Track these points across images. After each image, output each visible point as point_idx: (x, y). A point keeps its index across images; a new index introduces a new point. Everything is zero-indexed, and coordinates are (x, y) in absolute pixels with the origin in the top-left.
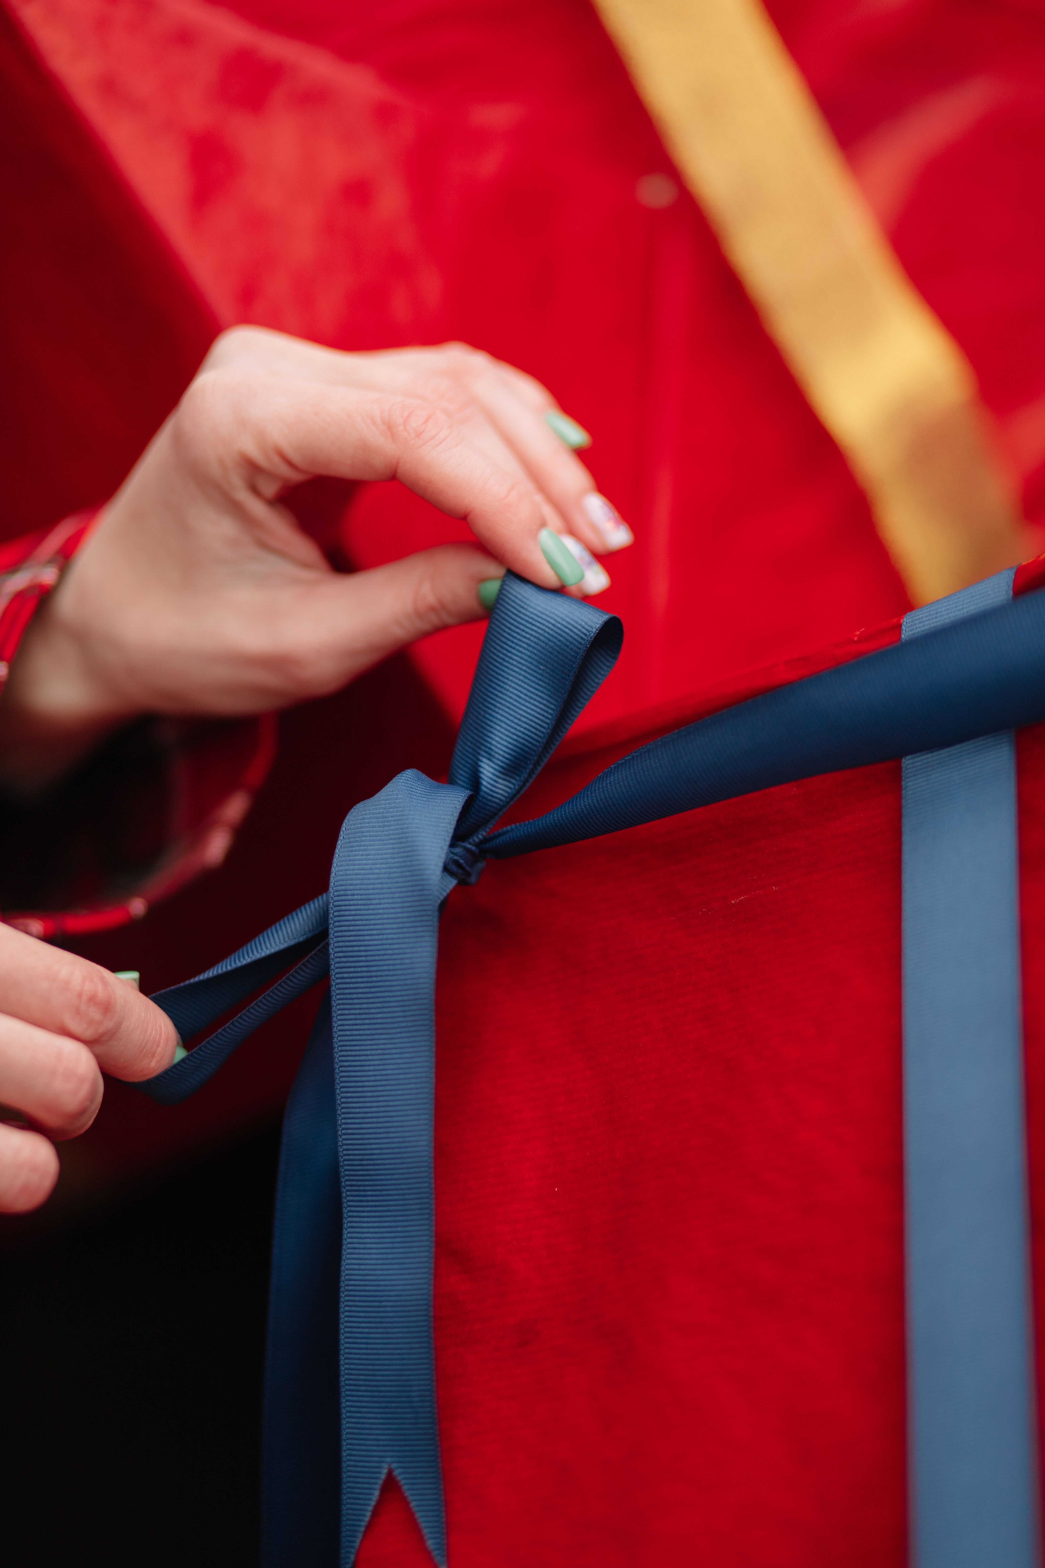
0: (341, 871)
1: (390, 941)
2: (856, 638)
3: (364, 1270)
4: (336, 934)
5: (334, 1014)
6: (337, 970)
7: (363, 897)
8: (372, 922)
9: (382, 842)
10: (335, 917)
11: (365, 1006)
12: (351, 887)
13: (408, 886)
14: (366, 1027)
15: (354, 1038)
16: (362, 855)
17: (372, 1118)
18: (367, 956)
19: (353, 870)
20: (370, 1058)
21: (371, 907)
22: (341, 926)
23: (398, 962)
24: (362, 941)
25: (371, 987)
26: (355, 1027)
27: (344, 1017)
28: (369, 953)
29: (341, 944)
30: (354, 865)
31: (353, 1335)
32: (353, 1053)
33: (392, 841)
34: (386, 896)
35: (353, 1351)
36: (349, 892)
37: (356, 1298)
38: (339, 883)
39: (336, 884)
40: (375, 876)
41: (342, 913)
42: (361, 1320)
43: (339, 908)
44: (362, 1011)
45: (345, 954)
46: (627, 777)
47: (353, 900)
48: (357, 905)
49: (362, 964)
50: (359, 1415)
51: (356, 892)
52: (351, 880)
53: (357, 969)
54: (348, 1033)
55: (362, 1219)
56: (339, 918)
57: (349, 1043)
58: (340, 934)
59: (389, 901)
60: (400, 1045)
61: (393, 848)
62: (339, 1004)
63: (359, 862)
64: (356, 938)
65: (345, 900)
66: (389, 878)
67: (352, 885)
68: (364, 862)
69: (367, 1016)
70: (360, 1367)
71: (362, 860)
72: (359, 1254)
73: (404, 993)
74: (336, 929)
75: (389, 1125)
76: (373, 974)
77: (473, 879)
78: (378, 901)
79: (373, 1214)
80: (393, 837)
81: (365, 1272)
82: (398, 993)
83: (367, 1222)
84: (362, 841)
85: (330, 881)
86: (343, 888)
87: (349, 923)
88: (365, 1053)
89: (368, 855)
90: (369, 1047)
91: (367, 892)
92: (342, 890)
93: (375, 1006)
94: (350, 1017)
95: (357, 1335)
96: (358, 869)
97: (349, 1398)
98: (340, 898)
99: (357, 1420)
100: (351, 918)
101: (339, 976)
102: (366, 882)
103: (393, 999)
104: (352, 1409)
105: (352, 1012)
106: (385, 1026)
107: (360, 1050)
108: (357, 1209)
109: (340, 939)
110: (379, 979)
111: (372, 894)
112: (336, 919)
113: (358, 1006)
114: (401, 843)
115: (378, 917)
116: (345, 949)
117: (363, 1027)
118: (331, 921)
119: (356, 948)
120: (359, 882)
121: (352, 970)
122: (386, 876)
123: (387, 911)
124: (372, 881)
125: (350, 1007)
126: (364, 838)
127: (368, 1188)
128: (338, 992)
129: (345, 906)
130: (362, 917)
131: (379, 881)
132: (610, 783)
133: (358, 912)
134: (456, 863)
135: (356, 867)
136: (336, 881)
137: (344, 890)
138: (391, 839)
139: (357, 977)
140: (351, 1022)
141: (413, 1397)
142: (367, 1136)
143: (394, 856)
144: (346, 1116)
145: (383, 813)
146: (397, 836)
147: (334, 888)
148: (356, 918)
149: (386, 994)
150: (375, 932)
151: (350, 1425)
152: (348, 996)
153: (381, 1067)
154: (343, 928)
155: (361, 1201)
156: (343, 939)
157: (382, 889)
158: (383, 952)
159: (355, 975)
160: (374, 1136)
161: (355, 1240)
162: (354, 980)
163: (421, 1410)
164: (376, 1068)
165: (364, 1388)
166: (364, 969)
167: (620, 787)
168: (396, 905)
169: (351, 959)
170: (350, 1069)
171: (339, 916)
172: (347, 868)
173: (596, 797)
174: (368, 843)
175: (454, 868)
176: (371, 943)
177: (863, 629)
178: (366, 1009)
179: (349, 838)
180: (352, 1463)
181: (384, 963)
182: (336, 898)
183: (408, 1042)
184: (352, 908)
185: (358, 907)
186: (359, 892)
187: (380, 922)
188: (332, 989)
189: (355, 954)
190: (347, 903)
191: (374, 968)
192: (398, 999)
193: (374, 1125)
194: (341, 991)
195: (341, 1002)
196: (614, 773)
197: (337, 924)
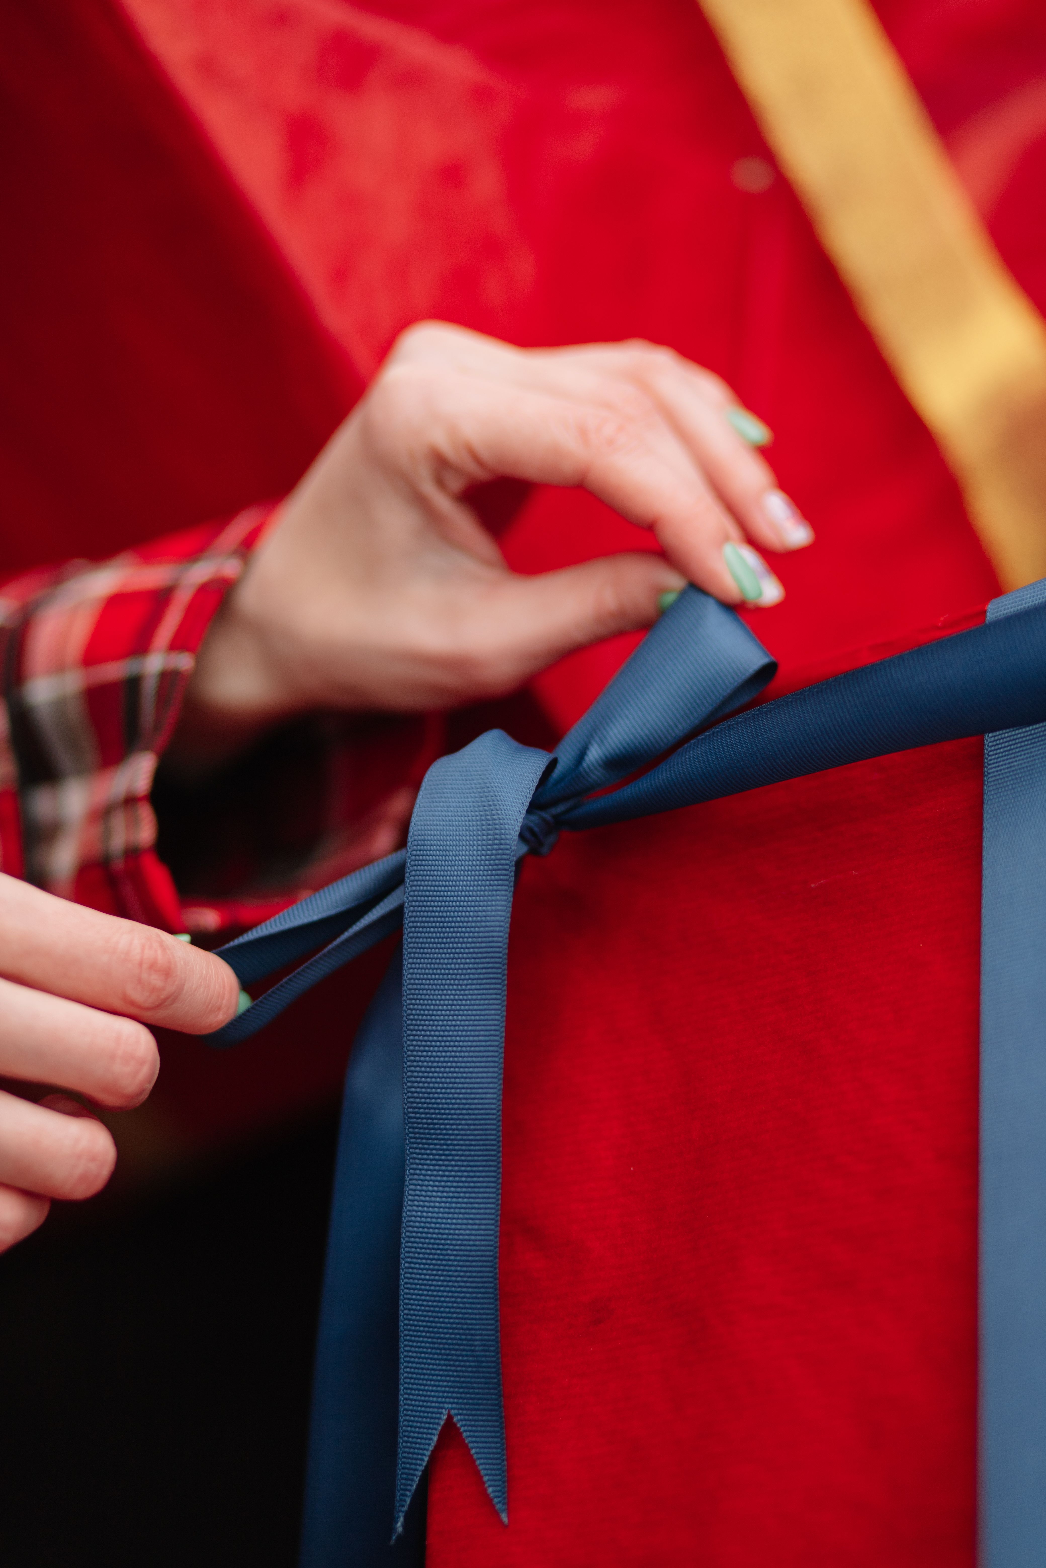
0: (421, 821)
1: (465, 893)
2: (940, 624)
3: (427, 1217)
4: (412, 883)
5: (405, 962)
6: (411, 919)
7: (441, 848)
8: (448, 873)
9: (463, 795)
10: (412, 866)
11: (436, 956)
12: (430, 838)
13: (486, 840)
14: (437, 977)
15: (424, 987)
16: (443, 807)
17: (439, 1067)
18: (441, 907)
19: (433, 821)
20: (439, 1007)
21: (448, 858)
22: (417, 875)
23: (472, 914)
24: (437, 891)
25: (443, 938)
26: (425, 976)
27: (415, 966)
28: (443, 904)
29: (416, 893)
30: (434, 816)
31: (413, 1281)
32: (422, 1002)
33: (473, 795)
34: (464, 848)
35: (413, 1297)
36: (427, 843)
37: (418, 1245)
38: (418, 833)
39: (415, 833)
40: (455, 828)
41: (419, 863)
42: (422, 1266)
43: (416, 858)
44: (433, 961)
45: (420, 903)
46: (706, 752)
47: (430, 850)
48: (435, 856)
49: (435, 914)
50: (418, 1360)
51: (434, 843)
52: (431, 830)
53: (430, 919)
54: (418, 982)
55: (425, 1167)
56: (416, 868)
57: (418, 992)
58: (416, 883)
59: (467, 853)
60: (470, 997)
61: (474, 802)
62: (410, 953)
63: (439, 813)
64: (431, 888)
65: (423, 850)
66: (468, 830)
67: (431, 835)
68: (445, 813)
69: (438, 966)
70: (420, 1313)
71: (442, 811)
72: (422, 1201)
73: (476, 945)
74: (413, 878)
75: (456, 1075)
76: (446, 924)
77: (545, 850)
78: (455, 853)
79: (437, 1162)
80: (475, 790)
81: (427, 1220)
82: (471, 945)
83: (431, 1170)
84: (444, 793)
85: (410, 831)
86: (422, 838)
87: (425, 873)
88: (434, 1002)
89: (449, 807)
90: (438, 997)
91: (446, 843)
92: (420, 840)
93: (446, 956)
94: (421, 966)
95: (417, 1281)
96: (438, 821)
97: (408, 1343)
98: (418, 848)
99: (416, 1365)
100: (427, 868)
101: (413, 924)
102: (444, 833)
103: (465, 951)
104: (411, 1354)
105: (423, 961)
106: (455, 977)
107: (429, 1000)
108: (420, 1156)
109: (415, 888)
110: (451, 930)
111: (450, 846)
112: (413, 868)
113: (429, 956)
114: (483, 797)
115: (455, 868)
116: (419, 898)
117: (433, 977)
118: (407, 870)
119: (431, 898)
120: (438, 833)
121: (426, 919)
122: (465, 828)
123: (463, 863)
124: (450, 833)
125: (421, 956)
126: (446, 790)
127: (433, 1137)
128: (410, 940)
129: (422, 855)
130: (439, 868)
131: (458, 833)
132: (689, 758)
133: (435, 863)
134: (531, 830)
135: (436, 818)
136: (416, 831)
137: (423, 840)
138: (473, 793)
139: (430, 927)
140: (422, 971)
141: (476, 1346)
142: (433, 1085)
143: (474, 809)
144: (412, 1064)
145: (466, 767)
146: (479, 790)
147: (413, 837)
148: (433, 868)
149: (458, 945)
150: (450, 883)
151: (408, 1370)
152: (420, 945)
153: (450, 1018)
154: (418, 878)
155: (425, 1149)
156: (418, 888)
157: (460, 841)
158: (457, 904)
159: (428, 924)
160: (440, 1085)
161: (418, 1188)
162: (426, 930)
163: (483, 1359)
164: (445, 1018)
165: (424, 1334)
166: (438, 919)
167: (699, 762)
168: (473, 858)
169: (425, 909)
170: (418, 1017)
171: (415, 865)
172: (427, 818)
173: (674, 771)
174: (449, 795)
175: (527, 835)
176: (446, 894)
177: (947, 615)
178: (437, 959)
179: (431, 790)
180: (410, 1408)
181: (457, 914)
182: (414, 848)
183: (479, 995)
184: (430, 858)
185: (436, 858)
186: (437, 843)
187: (456, 873)
188: (404, 937)
189: (429, 904)
190: (425, 853)
191: (448, 919)
192: (470, 950)
193: (441, 1075)
194: (414, 940)
195: (412, 950)
196: (694, 748)
197: (413, 873)
